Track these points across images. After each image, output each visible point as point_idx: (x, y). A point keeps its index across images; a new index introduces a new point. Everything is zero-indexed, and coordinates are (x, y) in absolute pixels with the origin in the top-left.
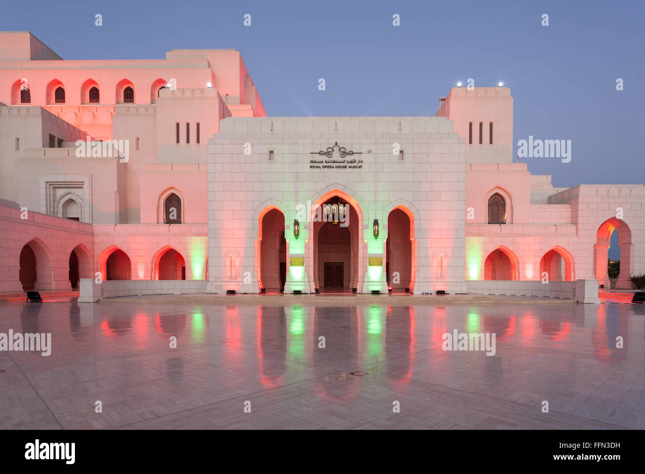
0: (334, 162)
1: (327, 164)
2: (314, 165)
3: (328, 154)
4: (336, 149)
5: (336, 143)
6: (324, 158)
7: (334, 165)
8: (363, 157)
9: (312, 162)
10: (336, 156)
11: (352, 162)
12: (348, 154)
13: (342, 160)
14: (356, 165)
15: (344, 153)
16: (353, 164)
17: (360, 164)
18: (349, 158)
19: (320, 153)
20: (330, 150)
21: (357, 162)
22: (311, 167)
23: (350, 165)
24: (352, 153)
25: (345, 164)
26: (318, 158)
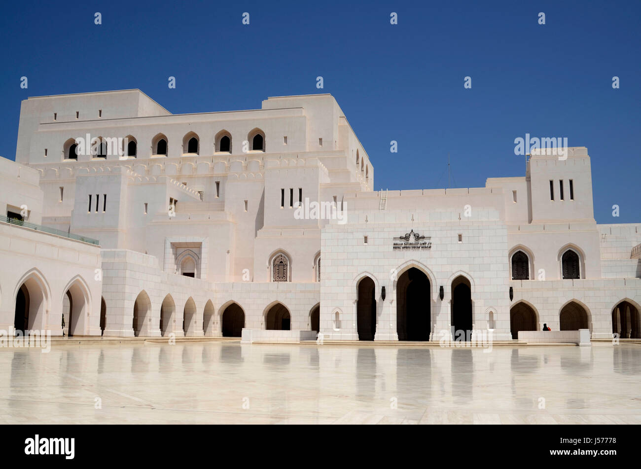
0: (411, 244)
1: (407, 246)
2: (396, 247)
3: (407, 238)
4: (412, 234)
5: (412, 231)
6: (403, 242)
7: (411, 246)
8: (431, 241)
9: (395, 244)
10: (412, 240)
12: (421, 238)
13: (417, 242)
14: (426, 246)
15: (418, 238)
16: (424, 245)
17: (429, 245)
18: (421, 241)
19: (401, 238)
20: (407, 235)
21: (427, 243)
22: (394, 248)
23: (423, 245)
24: (423, 238)
25: (419, 246)
26: (398, 242)
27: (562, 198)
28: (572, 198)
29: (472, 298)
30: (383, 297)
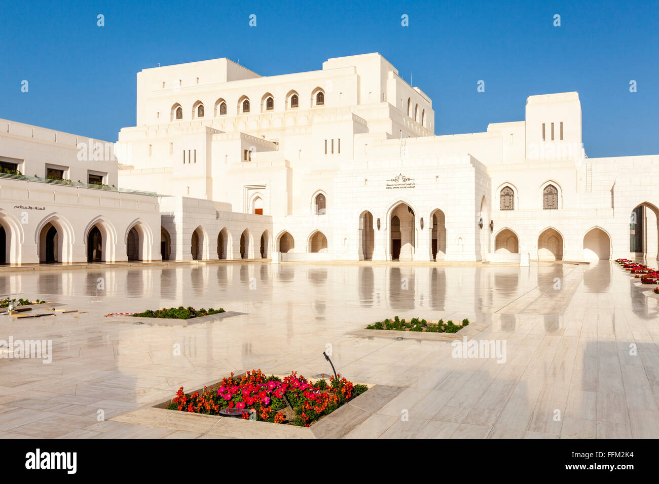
0: (399, 185)
1: (396, 186)
2: (388, 187)
3: (396, 180)
4: (401, 177)
5: (400, 174)
6: (394, 183)
7: (400, 186)
8: (415, 181)
9: (387, 185)
10: (401, 181)
11: (409, 185)
12: (407, 180)
13: (404, 183)
14: (411, 186)
15: (405, 180)
16: (410, 186)
17: (414, 186)
18: (407, 182)
19: (392, 180)
20: (397, 178)
21: (412, 184)
23: (408, 186)
24: (409, 179)
25: (405, 186)
26: (391, 183)
27: (553, 139)
28: (562, 138)
29: (446, 226)
30: (379, 227)
